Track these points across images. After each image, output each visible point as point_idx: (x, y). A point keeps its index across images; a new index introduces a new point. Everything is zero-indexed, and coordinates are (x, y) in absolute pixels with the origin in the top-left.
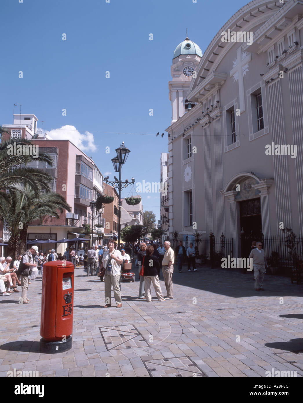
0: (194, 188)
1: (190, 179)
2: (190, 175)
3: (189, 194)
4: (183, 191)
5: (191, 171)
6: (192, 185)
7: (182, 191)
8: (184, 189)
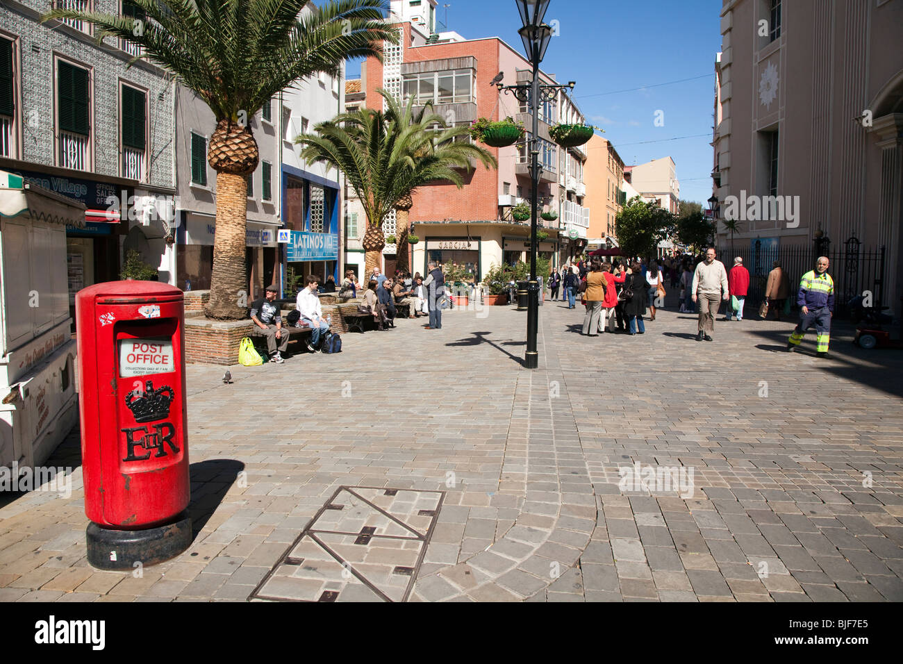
0: (784, 119)
1: (775, 97)
2: (774, 87)
3: (770, 137)
4: (755, 129)
5: (778, 77)
6: (779, 112)
7: (753, 132)
8: (757, 125)
